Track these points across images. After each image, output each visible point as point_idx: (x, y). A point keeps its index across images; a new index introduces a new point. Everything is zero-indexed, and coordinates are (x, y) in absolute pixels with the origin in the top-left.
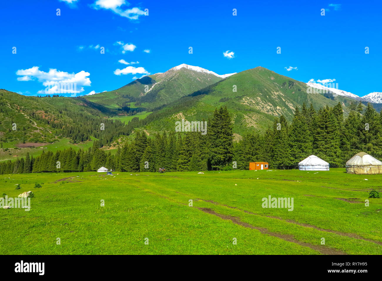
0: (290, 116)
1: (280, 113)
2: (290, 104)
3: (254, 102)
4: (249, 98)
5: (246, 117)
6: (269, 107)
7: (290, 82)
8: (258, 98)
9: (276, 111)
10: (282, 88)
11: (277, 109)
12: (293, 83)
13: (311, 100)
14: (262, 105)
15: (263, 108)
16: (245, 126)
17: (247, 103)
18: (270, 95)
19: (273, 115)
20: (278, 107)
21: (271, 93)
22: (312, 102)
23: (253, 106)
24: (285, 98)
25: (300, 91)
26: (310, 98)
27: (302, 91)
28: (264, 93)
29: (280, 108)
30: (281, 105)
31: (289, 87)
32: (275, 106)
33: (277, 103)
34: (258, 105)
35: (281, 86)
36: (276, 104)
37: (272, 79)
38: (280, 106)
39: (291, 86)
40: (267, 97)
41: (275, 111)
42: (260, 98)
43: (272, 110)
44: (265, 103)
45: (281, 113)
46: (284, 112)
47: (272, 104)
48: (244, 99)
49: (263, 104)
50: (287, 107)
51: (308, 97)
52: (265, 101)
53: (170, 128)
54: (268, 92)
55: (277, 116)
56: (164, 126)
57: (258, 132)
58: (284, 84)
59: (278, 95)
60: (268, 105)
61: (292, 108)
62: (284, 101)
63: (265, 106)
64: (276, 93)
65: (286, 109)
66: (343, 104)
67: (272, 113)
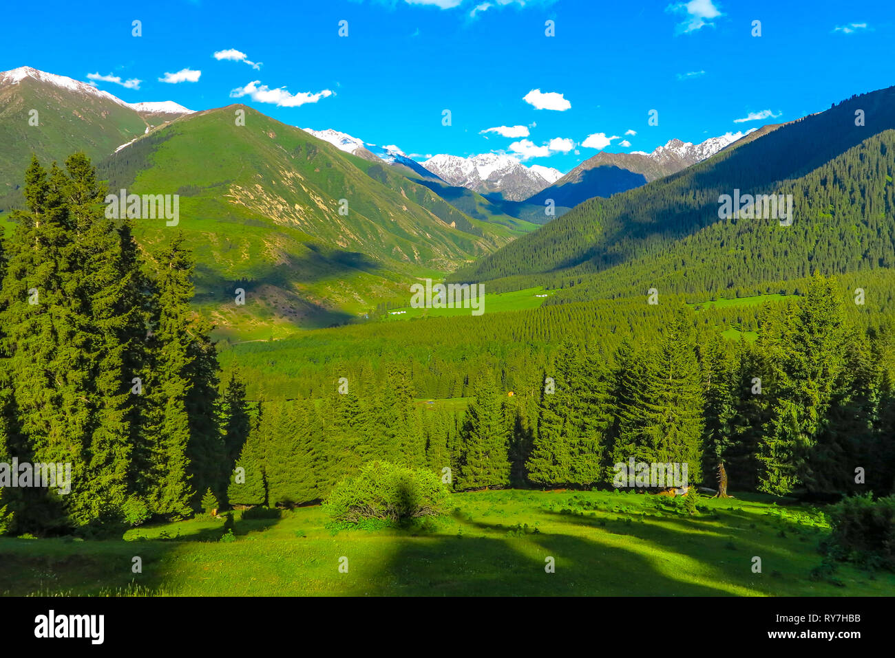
0: (322, 224)
1: (302, 219)
2: (318, 199)
3: (252, 198)
4: (240, 188)
5: (268, 245)
6: (281, 208)
7: (308, 145)
8: (256, 186)
9: (295, 215)
10: (293, 157)
11: (295, 210)
12: (315, 148)
13: (352, 187)
14: (267, 202)
15: (270, 209)
17: (240, 199)
18: (278, 180)
19: (292, 223)
20: (297, 207)
21: (279, 174)
22: (354, 192)
23: (253, 205)
24: (305, 183)
25: (330, 166)
26: (349, 182)
27: (332, 166)
28: (266, 174)
29: (302, 209)
30: (303, 202)
31: (308, 158)
32: (292, 204)
34: (261, 204)
35: (292, 154)
36: (293, 198)
37: (271, 136)
38: (300, 204)
39: (311, 155)
40: (274, 182)
41: (292, 215)
42: (260, 188)
43: (288, 214)
44: (271, 198)
45: (305, 218)
46: (309, 217)
47: (285, 200)
48: (231, 190)
49: (268, 199)
50: (313, 205)
51: (346, 181)
52: (274, 196)
54: (273, 171)
55: (298, 225)
57: (297, 274)
58: (298, 149)
59: (292, 179)
60: (279, 202)
61: (322, 206)
62: (306, 190)
63: (273, 204)
64: (288, 174)
65: (312, 210)
66: (403, 192)
67: (289, 220)
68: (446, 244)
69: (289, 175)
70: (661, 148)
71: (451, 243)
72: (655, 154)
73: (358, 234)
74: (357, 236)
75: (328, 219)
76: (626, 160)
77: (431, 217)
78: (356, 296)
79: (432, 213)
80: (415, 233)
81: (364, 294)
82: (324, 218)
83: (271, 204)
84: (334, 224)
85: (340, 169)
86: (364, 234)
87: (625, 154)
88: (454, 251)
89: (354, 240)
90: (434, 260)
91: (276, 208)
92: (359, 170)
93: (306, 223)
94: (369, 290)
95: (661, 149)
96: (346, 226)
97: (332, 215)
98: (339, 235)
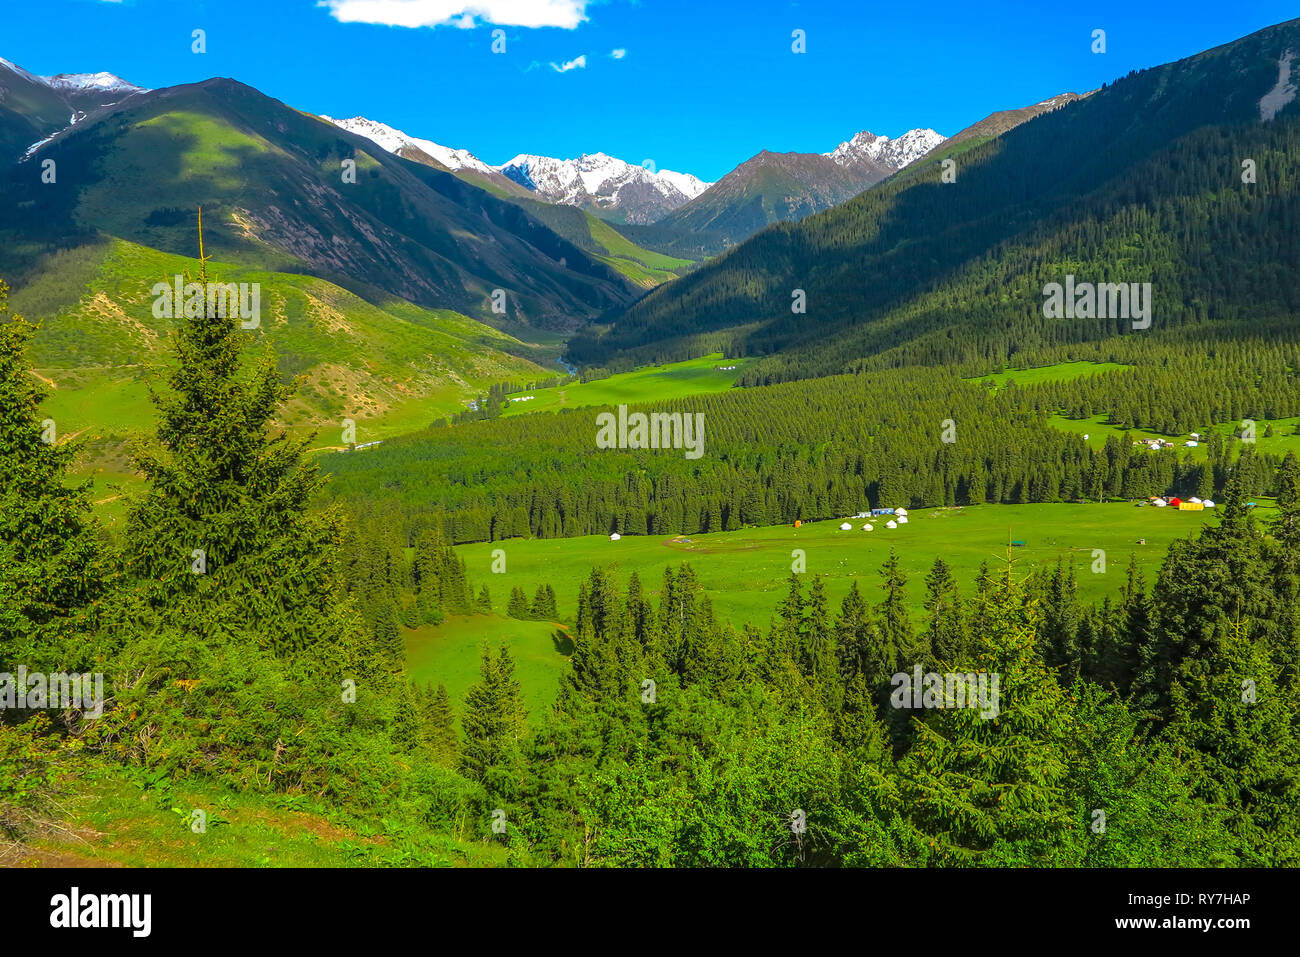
1: (345, 258)
2: (365, 227)
3: (267, 226)
4: (248, 212)
5: (312, 300)
6: (311, 241)
7: (340, 144)
8: (272, 208)
9: (333, 251)
10: (318, 163)
11: (333, 245)
12: (351, 148)
13: (412, 207)
14: (291, 233)
15: (297, 243)
16: (324, 331)
17: (250, 229)
18: (302, 198)
19: (330, 266)
20: (336, 239)
21: (304, 189)
22: (417, 216)
23: (270, 239)
24: (345, 205)
25: (377, 177)
27: (381, 176)
28: (283, 190)
29: (343, 242)
30: (343, 233)
31: (342, 164)
32: (328, 236)
33: (330, 225)
34: (282, 237)
35: (316, 158)
36: (328, 226)
37: (281, 129)
38: (340, 236)
39: (346, 159)
40: (297, 203)
41: (330, 253)
42: (278, 211)
43: (323, 251)
44: (295, 226)
45: (349, 257)
46: (355, 255)
47: (318, 229)
48: (234, 216)
49: (292, 228)
50: (359, 236)
51: (403, 201)
52: (296, 220)
53: (105, 355)
54: (293, 185)
55: (340, 268)
56: (82, 349)
57: (362, 345)
58: (325, 150)
59: (324, 196)
60: (309, 234)
61: (372, 238)
62: (346, 215)
63: (300, 237)
64: (316, 189)
65: (358, 244)
66: (485, 214)
67: (326, 261)
68: (557, 291)
69: (319, 190)
70: (846, 144)
71: (564, 290)
72: (838, 153)
73: (429, 280)
74: (429, 284)
75: (383, 257)
76: (799, 164)
77: (530, 251)
78: (453, 375)
79: (532, 244)
80: (511, 276)
81: (464, 372)
82: (377, 256)
83: (297, 237)
84: (393, 265)
85: (392, 181)
86: (438, 280)
87: (797, 154)
88: (569, 302)
89: (424, 289)
90: (544, 316)
91: (305, 242)
92: (418, 181)
93: (351, 265)
94: (470, 367)
95: (845, 147)
96: (411, 268)
97: (388, 251)
98: (401, 281)
